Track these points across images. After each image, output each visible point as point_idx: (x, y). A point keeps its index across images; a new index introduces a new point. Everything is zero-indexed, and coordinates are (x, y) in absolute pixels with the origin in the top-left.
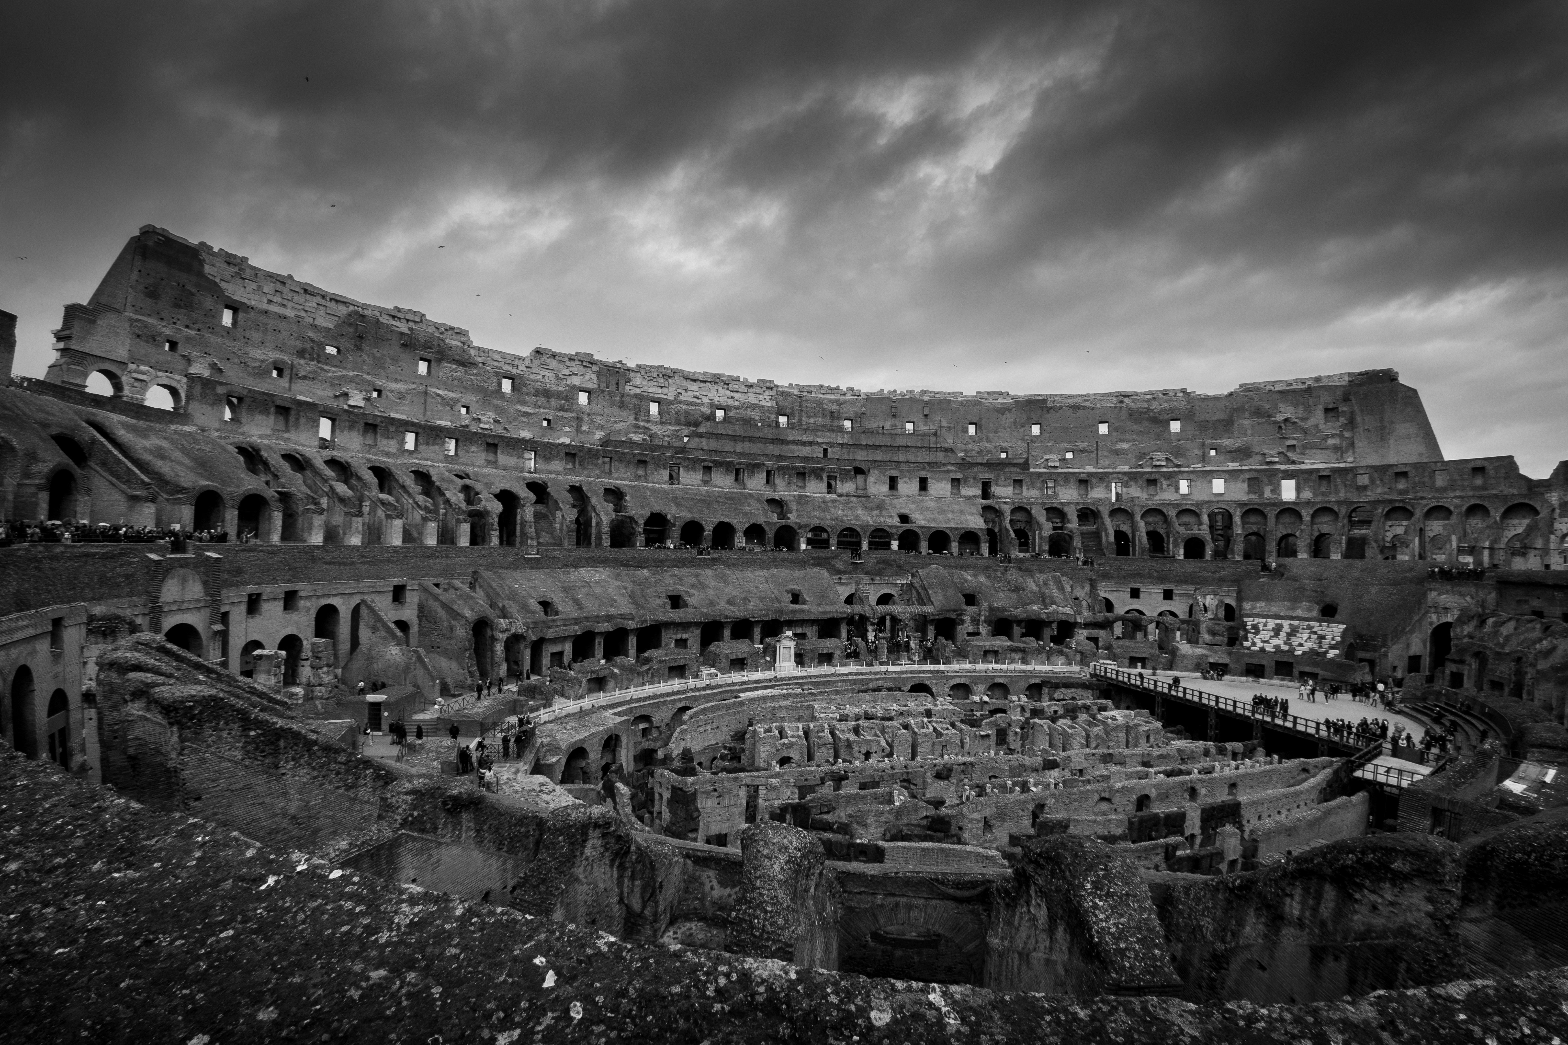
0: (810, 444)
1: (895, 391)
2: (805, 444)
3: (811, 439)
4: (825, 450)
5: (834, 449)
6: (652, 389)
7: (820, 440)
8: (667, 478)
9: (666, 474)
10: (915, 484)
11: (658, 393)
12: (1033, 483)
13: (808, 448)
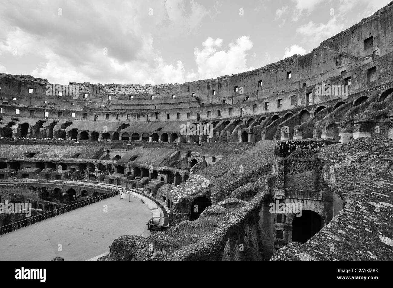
0: (151, 105)
1: (190, 82)
2: (149, 105)
3: (151, 103)
4: (156, 106)
5: (158, 106)
6: (110, 91)
7: (154, 103)
8: (94, 118)
9: (93, 117)
10: (176, 116)
11: (112, 92)
12: (214, 112)
13: (150, 106)
